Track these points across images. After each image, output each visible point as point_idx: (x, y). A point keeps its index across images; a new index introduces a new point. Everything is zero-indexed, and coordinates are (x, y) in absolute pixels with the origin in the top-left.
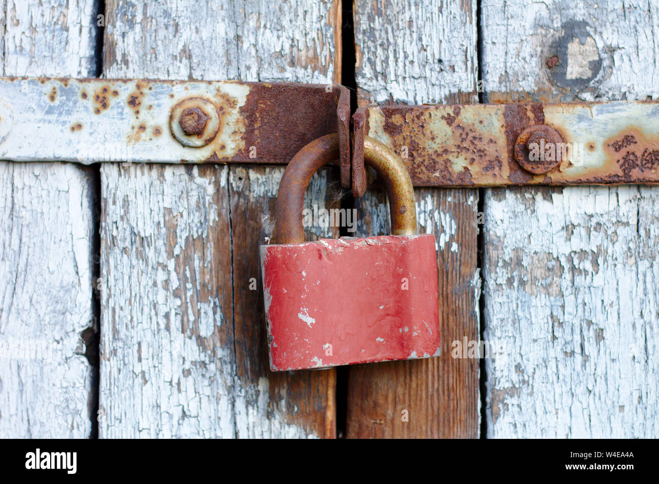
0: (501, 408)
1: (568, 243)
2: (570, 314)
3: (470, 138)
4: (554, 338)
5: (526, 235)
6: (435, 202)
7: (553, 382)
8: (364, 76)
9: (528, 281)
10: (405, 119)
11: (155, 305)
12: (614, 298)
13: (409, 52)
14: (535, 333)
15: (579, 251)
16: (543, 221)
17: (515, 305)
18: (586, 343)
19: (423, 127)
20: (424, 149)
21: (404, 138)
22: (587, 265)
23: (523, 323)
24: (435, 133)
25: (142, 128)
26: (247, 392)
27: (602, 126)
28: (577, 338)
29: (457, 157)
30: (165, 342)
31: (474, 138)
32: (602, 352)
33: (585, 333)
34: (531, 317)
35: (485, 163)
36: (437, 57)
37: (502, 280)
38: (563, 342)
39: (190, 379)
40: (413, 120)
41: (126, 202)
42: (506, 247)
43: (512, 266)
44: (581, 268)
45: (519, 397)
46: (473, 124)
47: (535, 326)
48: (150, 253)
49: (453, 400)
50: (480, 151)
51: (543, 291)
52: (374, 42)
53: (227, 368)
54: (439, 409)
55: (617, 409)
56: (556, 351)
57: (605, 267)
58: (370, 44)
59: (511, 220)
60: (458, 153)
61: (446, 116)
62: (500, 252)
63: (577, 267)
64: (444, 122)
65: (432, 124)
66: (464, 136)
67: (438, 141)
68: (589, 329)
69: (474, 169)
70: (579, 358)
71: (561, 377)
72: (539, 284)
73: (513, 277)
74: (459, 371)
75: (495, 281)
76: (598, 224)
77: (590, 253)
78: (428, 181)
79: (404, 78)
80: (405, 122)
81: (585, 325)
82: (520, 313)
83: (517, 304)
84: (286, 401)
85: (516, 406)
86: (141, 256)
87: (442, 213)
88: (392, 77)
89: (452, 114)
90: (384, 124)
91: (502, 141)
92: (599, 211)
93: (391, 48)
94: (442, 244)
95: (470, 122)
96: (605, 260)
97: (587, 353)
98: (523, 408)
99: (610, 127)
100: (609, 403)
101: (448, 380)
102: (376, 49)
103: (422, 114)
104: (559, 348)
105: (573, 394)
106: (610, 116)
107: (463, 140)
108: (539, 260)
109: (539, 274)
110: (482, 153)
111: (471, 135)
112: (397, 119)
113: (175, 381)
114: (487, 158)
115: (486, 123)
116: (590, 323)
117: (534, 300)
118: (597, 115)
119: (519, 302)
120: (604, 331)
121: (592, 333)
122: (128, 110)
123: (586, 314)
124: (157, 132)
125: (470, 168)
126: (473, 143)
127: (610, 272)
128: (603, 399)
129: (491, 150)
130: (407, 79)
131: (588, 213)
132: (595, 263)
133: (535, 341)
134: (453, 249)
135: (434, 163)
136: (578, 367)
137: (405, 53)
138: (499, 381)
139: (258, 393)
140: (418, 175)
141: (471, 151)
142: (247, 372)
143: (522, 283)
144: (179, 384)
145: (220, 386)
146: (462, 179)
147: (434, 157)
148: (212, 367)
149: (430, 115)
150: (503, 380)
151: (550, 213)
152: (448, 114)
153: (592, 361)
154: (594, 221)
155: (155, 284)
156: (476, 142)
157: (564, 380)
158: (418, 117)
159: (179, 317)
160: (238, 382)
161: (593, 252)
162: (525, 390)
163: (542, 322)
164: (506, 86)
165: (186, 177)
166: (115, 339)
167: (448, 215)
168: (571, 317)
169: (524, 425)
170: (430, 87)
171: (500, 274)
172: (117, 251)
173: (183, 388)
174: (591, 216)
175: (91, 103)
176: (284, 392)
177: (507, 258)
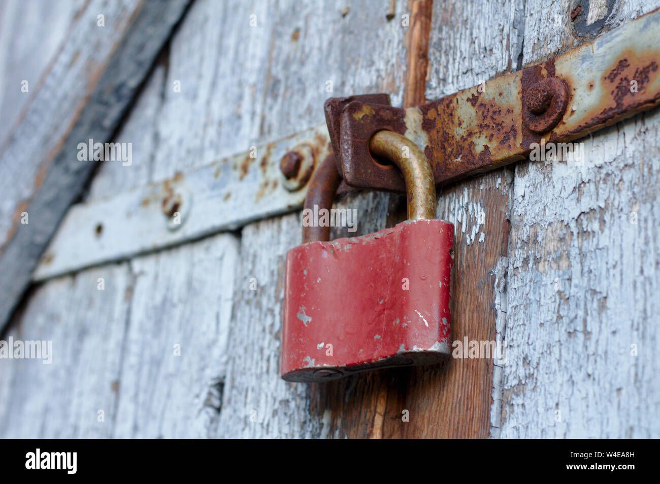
0: (508, 411)
1: (578, 205)
2: (576, 286)
3: (490, 114)
4: (560, 317)
5: (543, 207)
6: (471, 194)
7: (555, 371)
8: (430, 88)
9: (541, 258)
10: (438, 111)
11: (262, 350)
12: (617, 257)
13: (463, 50)
14: (543, 316)
15: (588, 210)
16: (558, 186)
17: (528, 288)
18: (589, 318)
19: (451, 115)
20: (453, 137)
21: (438, 132)
22: (596, 226)
23: (534, 306)
24: (462, 118)
25: (266, 184)
26: (313, 426)
27: (601, 60)
28: (581, 313)
29: (479, 137)
30: (264, 385)
31: (494, 112)
32: (603, 326)
33: (589, 306)
34: (540, 298)
35: (502, 136)
36: (483, 45)
37: (519, 264)
38: (568, 321)
39: (276, 419)
40: (444, 110)
41: (255, 256)
42: (525, 225)
43: (530, 245)
44: (589, 230)
45: (524, 395)
46: (494, 99)
47: (544, 309)
48: (264, 301)
49: (470, 409)
50: (498, 125)
51: (554, 266)
52: (440, 51)
53: (303, 404)
54: (458, 423)
55: (615, 394)
56: (560, 334)
57: (612, 222)
58: (437, 54)
59: (532, 194)
60: (480, 132)
61: (471, 97)
62: (520, 232)
63: (585, 230)
64: (469, 104)
65: (459, 110)
66: (486, 113)
67: (464, 125)
68: (593, 299)
69: (493, 145)
70: (581, 336)
71: (563, 363)
72: (550, 259)
73: (528, 257)
74: (476, 375)
75: (513, 265)
76: (608, 175)
77: (598, 210)
78: (456, 170)
79: (458, 76)
80: (438, 115)
81: (589, 297)
82: (531, 296)
83: (530, 286)
84: (340, 432)
85: (520, 407)
86: (259, 305)
87: (475, 204)
88: (450, 80)
89: (476, 94)
90: (422, 122)
91: (518, 108)
92: (607, 159)
93: (451, 52)
94: (473, 237)
95: (491, 97)
96: (612, 215)
97: (589, 329)
98: (527, 407)
99: (608, 57)
100: (607, 386)
101: (468, 388)
102: (441, 57)
103: (451, 102)
104: (563, 329)
105: (573, 383)
106: (609, 45)
107: (485, 117)
108: (552, 232)
109: (552, 248)
110: (499, 125)
111: (491, 110)
112: (431, 114)
113: (266, 423)
114: (504, 130)
115: (505, 94)
116: (594, 292)
117: (544, 279)
118: (598, 49)
119: (532, 284)
120: (608, 300)
121: (595, 305)
122: (259, 171)
123: (592, 283)
124: (275, 185)
125: (489, 146)
126: (492, 118)
127: (615, 228)
128: (601, 383)
129: (507, 121)
130: (460, 77)
131: (598, 166)
132: (603, 222)
133: (542, 325)
134: (480, 240)
135: (461, 149)
136: (580, 349)
137: (461, 51)
138: (508, 379)
139: (322, 425)
140: (449, 166)
141: (491, 127)
142: (316, 407)
143: (537, 261)
144: (268, 425)
145: (296, 422)
146: (482, 160)
147: (461, 143)
148: (293, 404)
149: (457, 100)
150: (511, 377)
151: (565, 176)
152: (473, 95)
153: (594, 337)
154: (604, 171)
155: (264, 330)
156: (495, 117)
157: (566, 367)
158: (448, 106)
159: (276, 359)
160: (309, 417)
161: (600, 208)
162: (530, 386)
163: (549, 302)
164: (537, 54)
165: (296, 223)
166: (233, 387)
167: (479, 204)
168: (576, 290)
169: (527, 427)
170: (475, 77)
171: (518, 256)
172: (243, 303)
173: (270, 429)
174: (600, 167)
175: (237, 173)
176: (339, 422)
177: (525, 238)
